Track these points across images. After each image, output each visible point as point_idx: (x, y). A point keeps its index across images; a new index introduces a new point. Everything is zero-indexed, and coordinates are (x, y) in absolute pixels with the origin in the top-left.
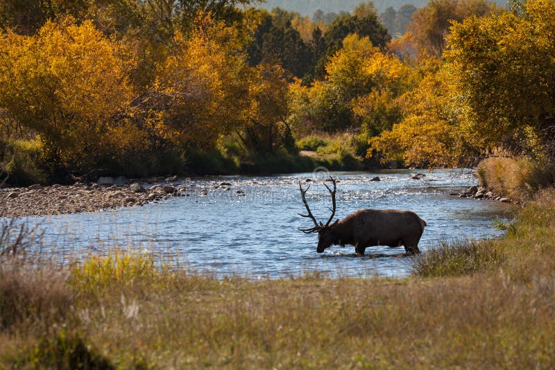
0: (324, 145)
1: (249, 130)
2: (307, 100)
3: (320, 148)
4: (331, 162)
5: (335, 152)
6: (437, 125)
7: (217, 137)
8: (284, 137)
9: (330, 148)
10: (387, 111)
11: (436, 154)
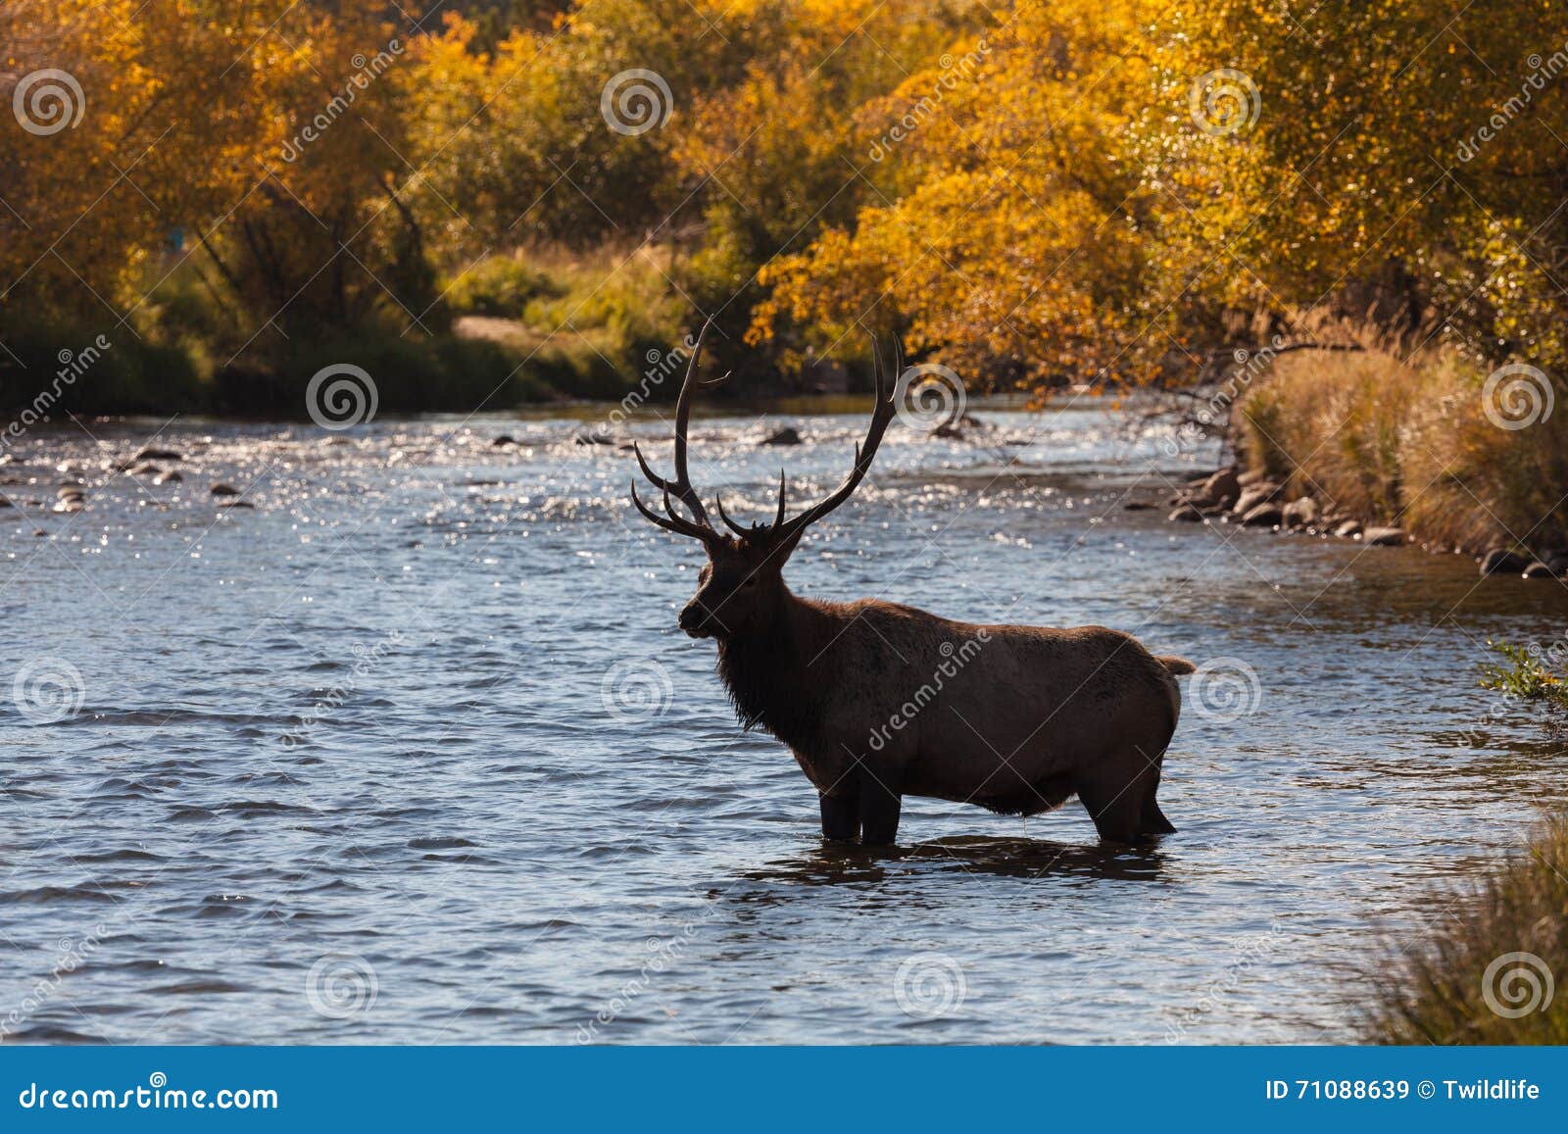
0: (557, 294)
1: (249, 230)
2: (482, 113)
3: (537, 307)
4: (583, 367)
5: (600, 323)
6: (1057, 213)
7: (122, 260)
8: (393, 260)
9: (578, 306)
10: (810, 161)
11: (1068, 329)
